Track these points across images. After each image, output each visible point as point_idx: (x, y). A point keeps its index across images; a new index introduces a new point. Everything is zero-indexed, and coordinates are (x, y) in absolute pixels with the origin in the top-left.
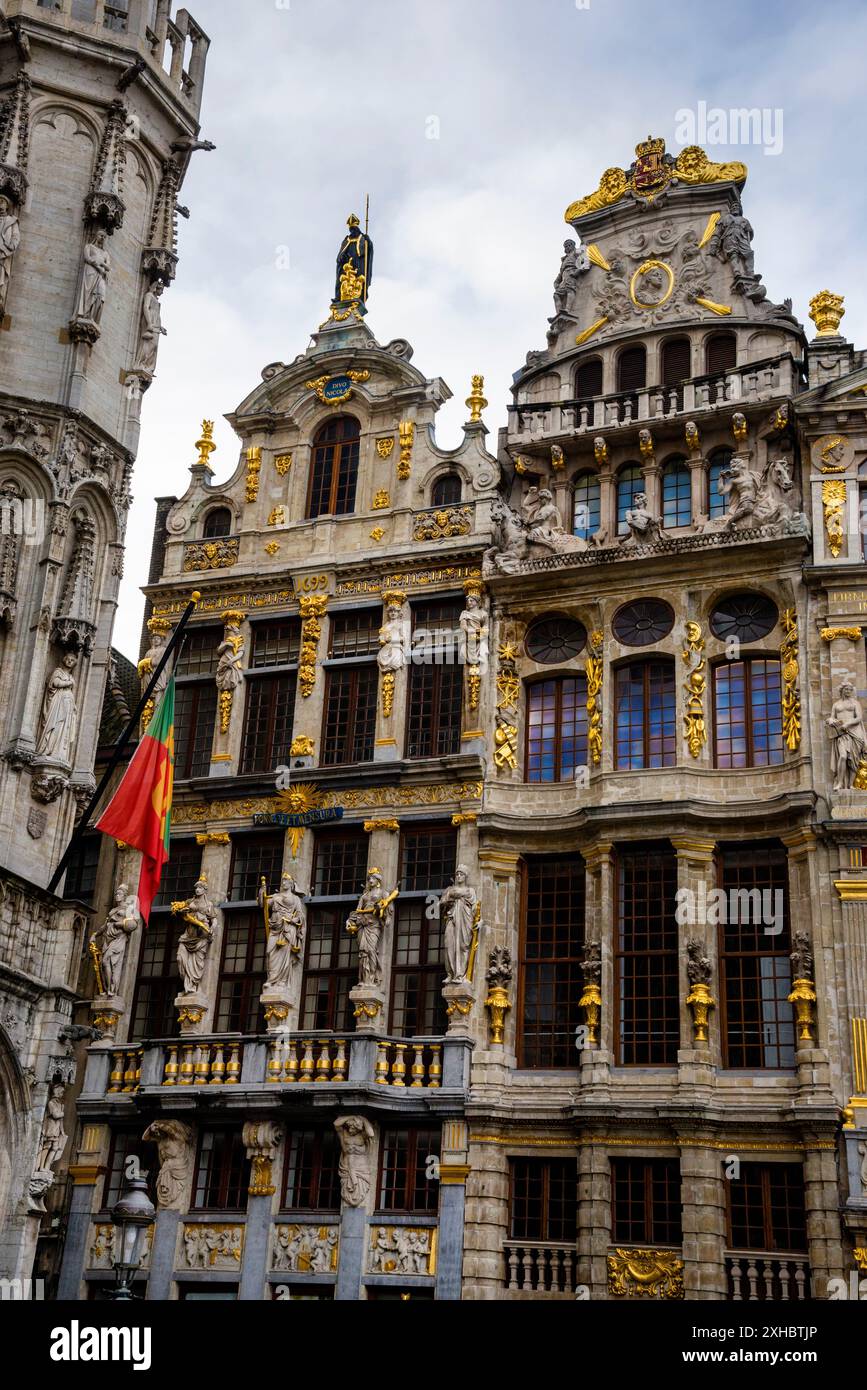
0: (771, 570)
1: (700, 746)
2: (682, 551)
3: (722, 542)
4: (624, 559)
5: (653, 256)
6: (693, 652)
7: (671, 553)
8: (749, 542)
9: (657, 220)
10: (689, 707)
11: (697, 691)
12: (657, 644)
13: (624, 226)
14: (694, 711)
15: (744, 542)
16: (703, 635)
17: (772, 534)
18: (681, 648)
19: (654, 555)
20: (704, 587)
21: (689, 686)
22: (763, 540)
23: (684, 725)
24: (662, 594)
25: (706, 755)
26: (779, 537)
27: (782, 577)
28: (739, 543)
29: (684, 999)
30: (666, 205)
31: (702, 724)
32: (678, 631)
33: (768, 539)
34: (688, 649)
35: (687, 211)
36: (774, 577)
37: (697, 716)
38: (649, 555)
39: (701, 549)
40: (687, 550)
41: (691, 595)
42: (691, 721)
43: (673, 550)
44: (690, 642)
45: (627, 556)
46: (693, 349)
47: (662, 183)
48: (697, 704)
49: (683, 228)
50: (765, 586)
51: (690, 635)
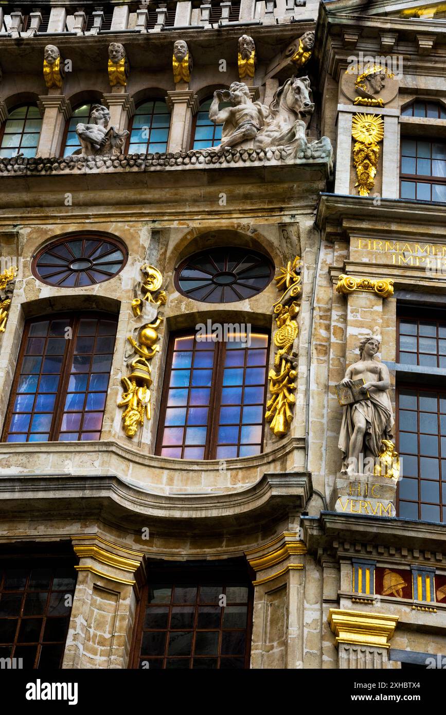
0: (272, 210)
1: (140, 424)
2: (152, 169)
3: (211, 162)
4: (67, 171)
6: (148, 303)
7: (135, 169)
8: (248, 164)
10: (131, 368)
11: (145, 351)
12: (96, 287)
14: (138, 374)
15: (241, 164)
16: (165, 287)
17: (281, 158)
18: (131, 294)
19: (111, 170)
20: (175, 225)
21: (136, 343)
22: (267, 164)
23: (121, 390)
24: (114, 228)
25: (147, 437)
26: (290, 161)
27: (287, 220)
28: (233, 165)
31: (147, 395)
32: (130, 275)
33: (274, 163)
34: (140, 297)
36: (275, 220)
37: (141, 382)
38: (104, 170)
39: (180, 168)
40: (158, 168)
41: (155, 233)
42: (132, 386)
43: (139, 166)
44: (144, 291)
45: (72, 168)
48: (144, 368)
50: (260, 231)
51: (146, 283)
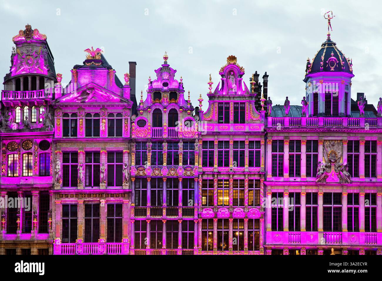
1: (37, 172)
3: (40, 131)
5: (29, 55)
6: (36, 152)
9: (30, 45)
10: (35, 164)
12: (30, 150)
13: (24, 45)
16: (38, 148)
21: (35, 160)
25: (38, 174)
29: (33, 221)
30: (32, 42)
31: (37, 167)
32: (33, 148)
33: (47, 131)
35: (35, 45)
42: (35, 167)
43: (32, 131)
46: (37, 80)
47: (31, 37)
49: (35, 49)
